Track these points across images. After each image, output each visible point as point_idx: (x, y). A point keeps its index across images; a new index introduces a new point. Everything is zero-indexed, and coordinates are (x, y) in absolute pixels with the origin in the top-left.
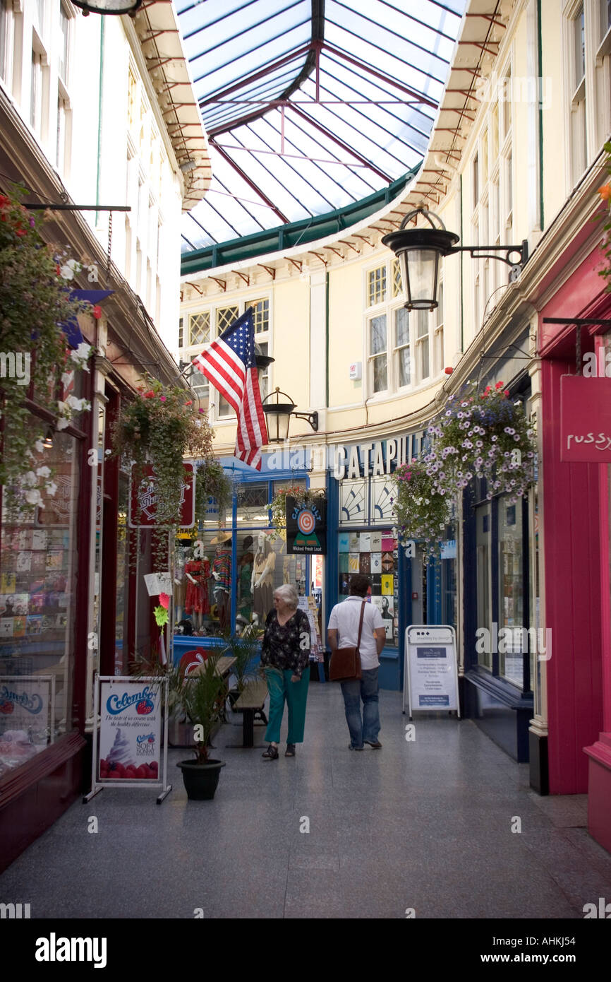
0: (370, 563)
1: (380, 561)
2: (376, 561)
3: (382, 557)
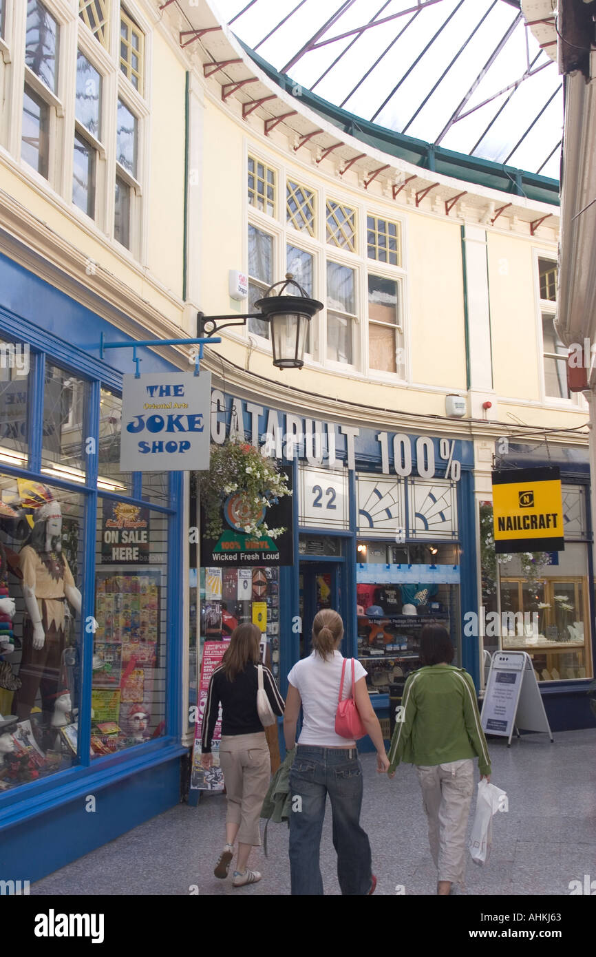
0: (236, 586)
1: (250, 582)
2: (245, 582)
3: (253, 577)
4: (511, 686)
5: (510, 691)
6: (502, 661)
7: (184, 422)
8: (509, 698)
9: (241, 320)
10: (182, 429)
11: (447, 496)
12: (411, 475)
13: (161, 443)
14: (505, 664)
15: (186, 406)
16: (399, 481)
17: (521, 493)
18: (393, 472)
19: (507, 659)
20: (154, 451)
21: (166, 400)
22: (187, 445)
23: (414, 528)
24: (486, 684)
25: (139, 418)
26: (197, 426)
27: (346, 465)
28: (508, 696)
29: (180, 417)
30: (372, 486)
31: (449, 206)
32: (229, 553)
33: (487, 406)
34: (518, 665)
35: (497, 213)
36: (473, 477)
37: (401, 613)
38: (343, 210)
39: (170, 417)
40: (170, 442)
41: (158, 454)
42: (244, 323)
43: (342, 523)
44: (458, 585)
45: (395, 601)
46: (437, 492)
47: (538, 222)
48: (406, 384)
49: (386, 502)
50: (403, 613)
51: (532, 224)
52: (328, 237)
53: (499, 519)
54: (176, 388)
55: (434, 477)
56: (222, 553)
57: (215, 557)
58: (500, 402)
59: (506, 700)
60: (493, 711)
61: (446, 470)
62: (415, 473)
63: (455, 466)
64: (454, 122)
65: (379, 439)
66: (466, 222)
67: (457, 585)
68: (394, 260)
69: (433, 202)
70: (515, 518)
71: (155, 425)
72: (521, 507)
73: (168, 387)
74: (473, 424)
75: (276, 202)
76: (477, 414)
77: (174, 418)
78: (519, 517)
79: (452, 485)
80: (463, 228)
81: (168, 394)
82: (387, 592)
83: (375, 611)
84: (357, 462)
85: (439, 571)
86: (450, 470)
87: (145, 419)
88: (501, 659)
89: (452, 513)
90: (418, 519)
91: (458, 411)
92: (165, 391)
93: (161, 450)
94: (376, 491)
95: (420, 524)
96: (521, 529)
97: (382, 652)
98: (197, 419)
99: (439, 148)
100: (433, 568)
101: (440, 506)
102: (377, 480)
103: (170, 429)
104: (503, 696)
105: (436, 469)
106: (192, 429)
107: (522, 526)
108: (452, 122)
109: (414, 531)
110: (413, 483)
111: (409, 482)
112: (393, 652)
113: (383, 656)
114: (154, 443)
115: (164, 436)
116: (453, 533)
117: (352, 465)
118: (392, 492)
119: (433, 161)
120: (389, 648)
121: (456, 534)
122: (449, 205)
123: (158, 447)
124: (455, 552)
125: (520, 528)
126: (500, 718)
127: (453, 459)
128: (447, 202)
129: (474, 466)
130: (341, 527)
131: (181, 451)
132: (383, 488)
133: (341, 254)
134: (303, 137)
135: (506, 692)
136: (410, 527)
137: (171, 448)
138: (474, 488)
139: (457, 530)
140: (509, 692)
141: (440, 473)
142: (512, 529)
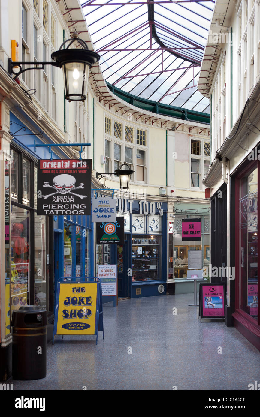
7: (109, 210)
9: (110, 175)
10: (108, 212)
11: (158, 220)
12: (148, 214)
13: (103, 215)
15: (109, 206)
16: (144, 216)
18: (143, 213)
20: (101, 217)
21: (104, 204)
22: (110, 216)
25: (97, 209)
26: (112, 211)
27: (130, 212)
29: (108, 209)
30: (136, 218)
32: (105, 241)
33: (172, 191)
36: (167, 214)
38: (130, 129)
39: (105, 209)
40: (105, 215)
41: (102, 218)
42: (111, 176)
43: (128, 230)
46: (155, 219)
47: (192, 128)
48: (147, 185)
49: (140, 223)
51: (189, 128)
52: (125, 139)
54: (107, 201)
55: (155, 214)
56: (103, 241)
57: (101, 242)
58: (176, 190)
61: (159, 212)
62: (149, 213)
63: (162, 211)
65: (139, 203)
66: (168, 129)
68: (144, 144)
69: (158, 123)
71: (101, 211)
72: (189, 229)
73: (105, 201)
74: (168, 198)
75: (111, 130)
76: (169, 194)
77: (106, 209)
79: (160, 217)
81: (105, 203)
84: (133, 211)
86: (160, 212)
87: (98, 209)
89: (160, 226)
91: (163, 193)
92: (104, 202)
93: (103, 217)
94: (137, 219)
95: (150, 229)
98: (113, 209)
99: (160, 103)
101: (156, 223)
102: (138, 216)
103: (105, 212)
105: (156, 212)
106: (111, 212)
110: (148, 216)
111: (147, 216)
114: (101, 215)
115: (103, 214)
116: (160, 232)
117: (131, 212)
118: (142, 219)
119: (158, 108)
122: (163, 123)
123: (102, 216)
127: (161, 209)
128: (162, 122)
129: (167, 211)
130: (127, 231)
131: (108, 217)
132: (139, 218)
133: (129, 144)
134: (120, 108)
136: (147, 231)
137: (105, 217)
138: (167, 217)
141: (157, 213)
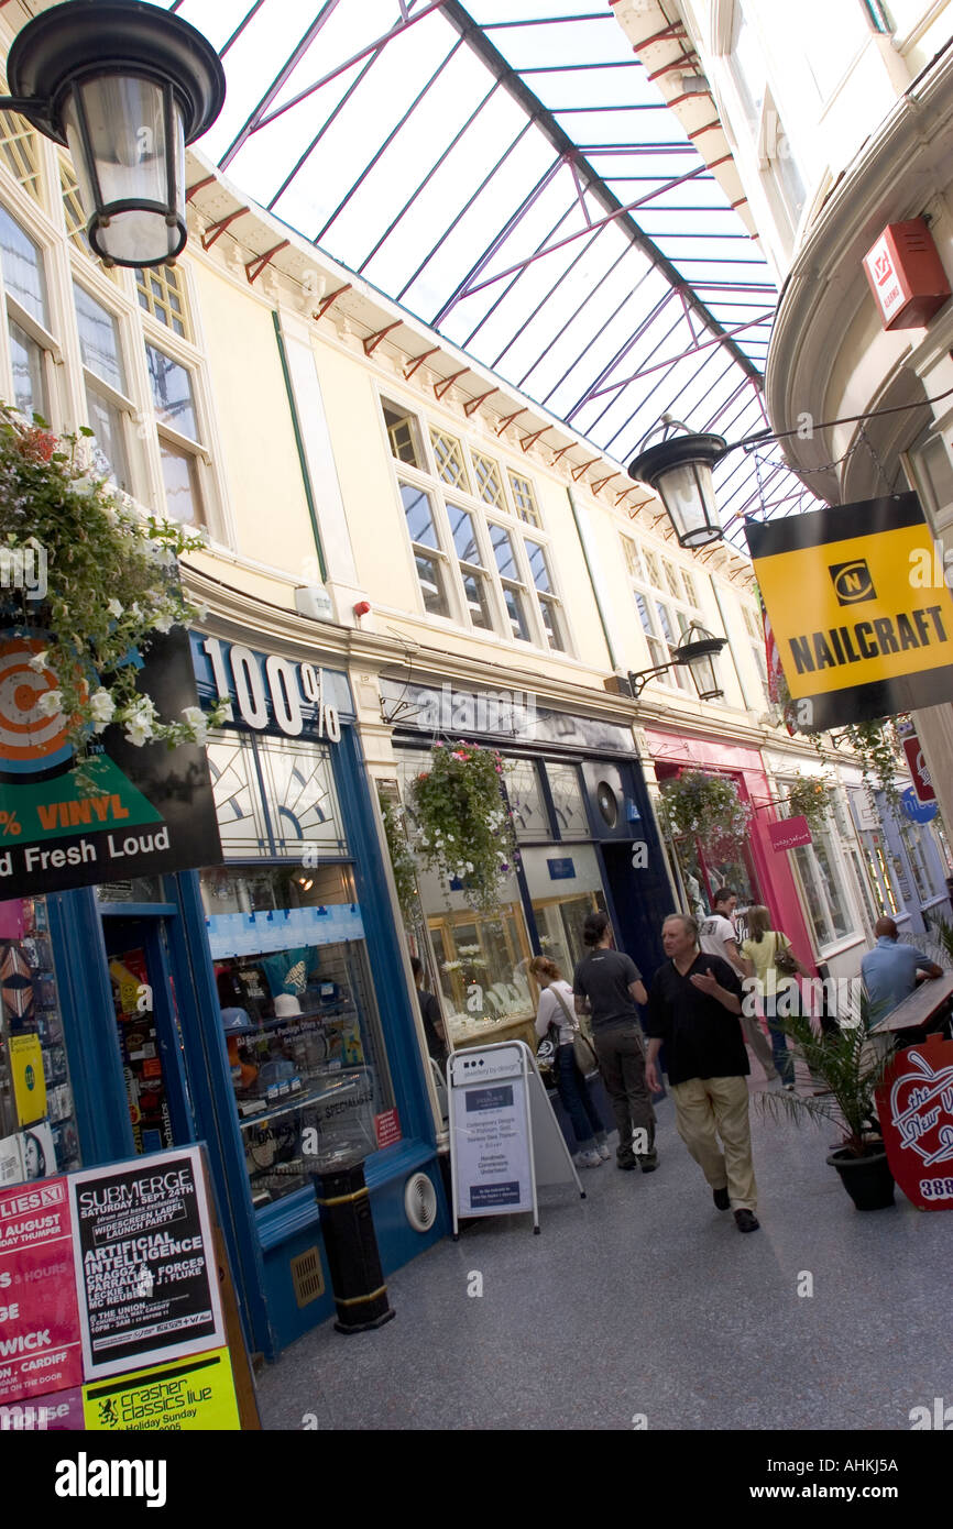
4: (506, 1112)
5: (509, 1121)
6: (471, 1068)
8: (506, 1136)
11: (319, 776)
12: (268, 727)
14: (480, 1072)
17: (834, 570)
18: (238, 717)
19: (481, 1063)
23: (281, 837)
24: (446, 1119)
28: (504, 1132)
31: (252, 274)
33: (361, 609)
34: (514, 1067)
35: (323, 305)
36: (359, 736)
37: (274, 1016)
44: (361, 941)
45: (261, 993)
46: (305, 767)
47: (375, 339)
48: (232, 555)
50: (278, 1015)
51: (366, 339)
53: (793, 642)
55: (303, 736)
59: (502, 1140)
60: (478, 1170)
62: (273, 724)
63: (330, 715)
64: (254, 130)
65: (208, 651)
66: (280, 306)
67: (358, 942)
68: (180, 329)
69: (228, 254)
70: (833, 633)
72: (843, 603)
78: (844, 630)
79: (327, 754)
80: (275, 315)
82: (244, 976)
83: (235, 1016)
85: (332, 918)
86: (325, 724)
88: (466, 1065)
89: (332, 806)
90: (284, 818)
95: (289, 830)
96: (858, 658)
97: (262, 1104)
100: (322, 912)
101: (313, 792)
104: (493, 1134)
105: (303, 721)
107: (857, 651)
108: (248, 130)
109: (282, 842)
112: (280, 1099)
113: (265, 1112)
116: (339, 844)
120: (273, 1093)
121: (344, 844)
122: (252, 270)
124: (344, 882)
125: (853, 658)
126: (499, 1179)
128: (248, 264)
135: (498, 1126)
136: (275, 835)
138: (363, 756)
139: (343, 838)
140: (505, 1125)
142: (832, 664)
